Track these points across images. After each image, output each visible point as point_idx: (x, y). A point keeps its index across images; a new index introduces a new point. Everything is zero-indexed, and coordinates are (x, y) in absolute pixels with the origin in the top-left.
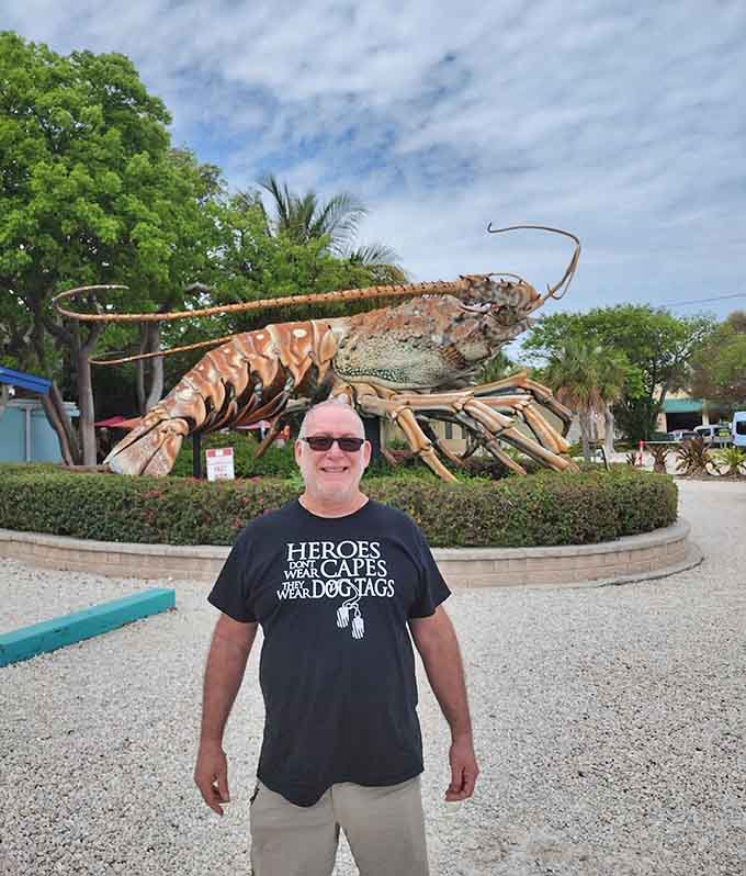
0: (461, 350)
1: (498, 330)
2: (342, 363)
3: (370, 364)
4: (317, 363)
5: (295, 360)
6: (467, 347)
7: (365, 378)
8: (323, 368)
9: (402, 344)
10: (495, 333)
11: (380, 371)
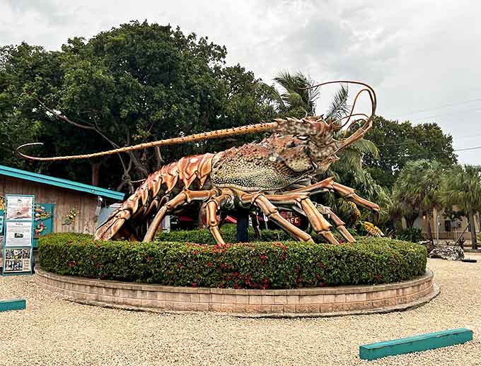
0: (290, 165)
1: (316, 151)
2: (213, 176)
3: (229, 176)
4: (199, 177)
5: (187, 176)
6: (294, 163)
7: (228, 185)
8: (203, 180)
9: (249, 163)
10: (314, 153)
11: (235, 181)
